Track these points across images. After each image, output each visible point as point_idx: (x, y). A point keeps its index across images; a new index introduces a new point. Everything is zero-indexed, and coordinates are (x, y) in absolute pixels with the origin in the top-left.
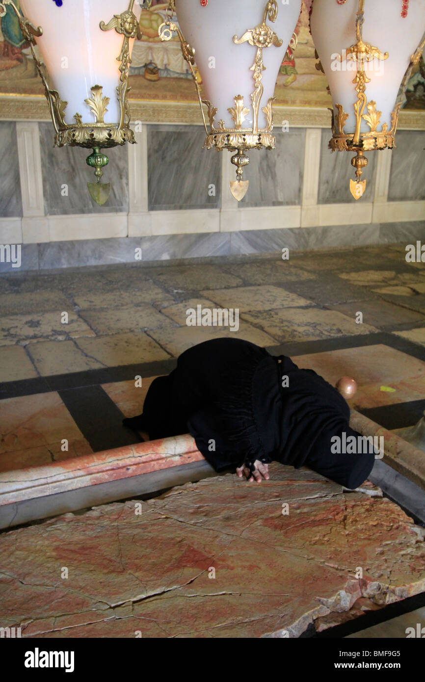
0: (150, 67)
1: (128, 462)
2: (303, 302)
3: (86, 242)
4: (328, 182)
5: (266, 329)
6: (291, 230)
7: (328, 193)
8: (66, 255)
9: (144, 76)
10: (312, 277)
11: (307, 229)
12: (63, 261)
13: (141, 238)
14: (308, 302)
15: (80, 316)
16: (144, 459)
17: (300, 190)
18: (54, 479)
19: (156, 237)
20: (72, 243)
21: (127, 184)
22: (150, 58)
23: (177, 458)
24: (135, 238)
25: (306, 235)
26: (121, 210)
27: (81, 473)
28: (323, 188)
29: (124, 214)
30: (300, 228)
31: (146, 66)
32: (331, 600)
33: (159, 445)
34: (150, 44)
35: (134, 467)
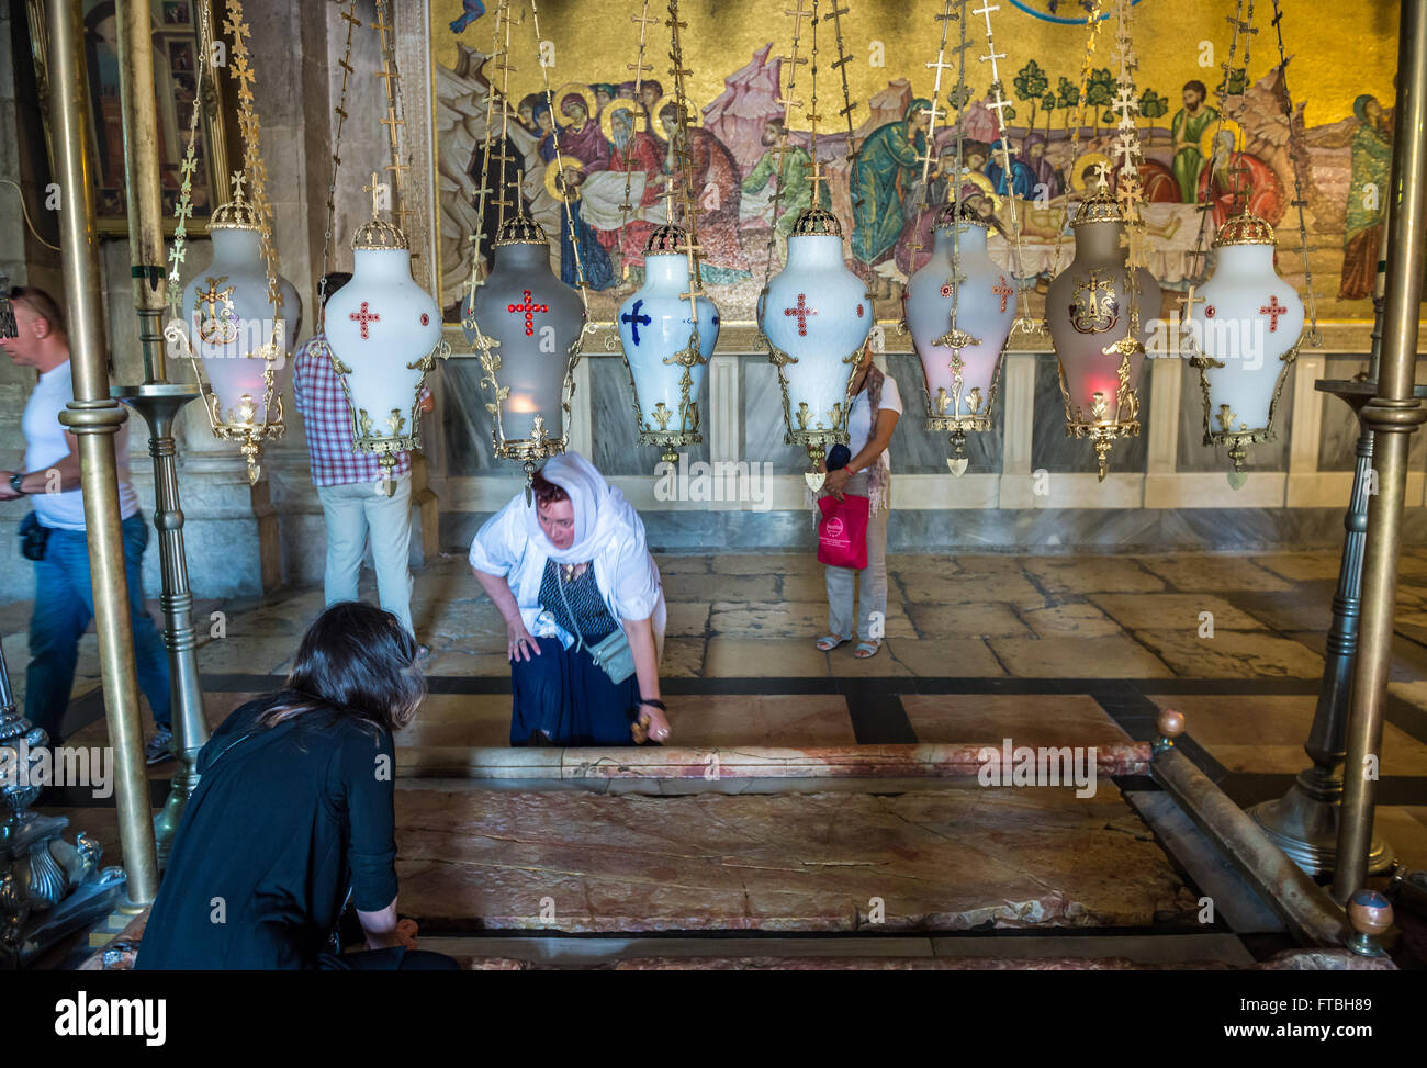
0: (1045, 277)
1: (873, 759)
2: (1248, 623)
3: (939, 512)
4: (1337, 437)
5: (1166, 656)
6: (1268, 511)
7: (1338, 455)
8: (907, 528)
9: (1035, 290)
10: (1286, 588)
11: (1295, 510)
12: (904, 537)
13: (1018, 512)
14: (1258, 624)
15: (905, 611)
16: (891, 760)
17: (1287, 450)
18: (793, 762)
19: (1039, 511)
20: (918, 513)
21: (1002, 435)
22: (1045, 265)
23: (930, 767)
24: (1008, 510)
25: (1296, 522)
26: (991, 471)
27: (822, 761)
28: (1329, 447)
29: (995, 476)
30: (1284, 508)
31: (1038, 276)
32: (1019, 906)
33: (913, 749)
34: (1045, 247)
35: (879, 767)
